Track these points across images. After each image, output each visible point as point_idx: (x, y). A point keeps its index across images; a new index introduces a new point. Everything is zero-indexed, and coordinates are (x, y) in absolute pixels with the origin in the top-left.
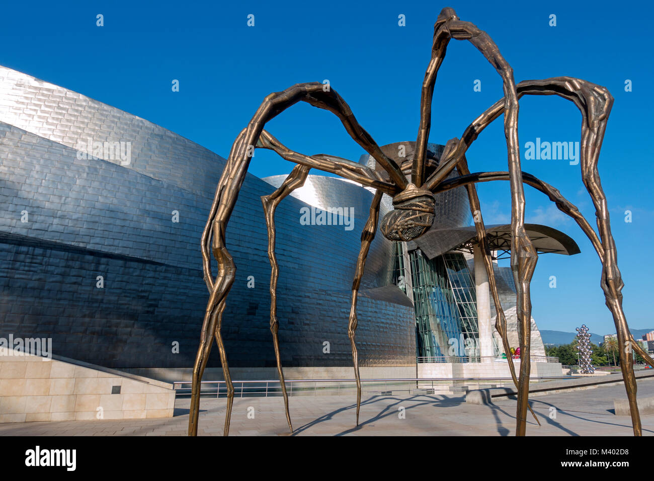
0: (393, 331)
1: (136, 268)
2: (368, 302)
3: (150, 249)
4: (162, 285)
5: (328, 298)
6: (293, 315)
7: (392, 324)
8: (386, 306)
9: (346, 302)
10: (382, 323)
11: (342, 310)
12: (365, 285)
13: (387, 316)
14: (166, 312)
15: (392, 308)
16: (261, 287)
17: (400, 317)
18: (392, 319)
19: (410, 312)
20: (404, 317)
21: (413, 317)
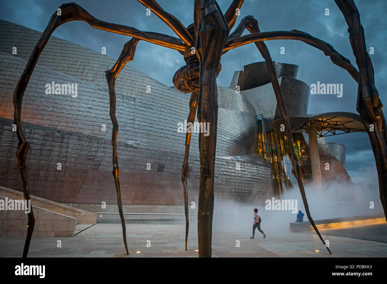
1: (86, 141)
3: (95, 129)
4: (103, 152)
8: (251, 166)
9: (224, 164)
10: (249, 178)
11: (222, 169)
12: (237, 153)
13: (252, 174)
14: (105, 169)
15: (255, 168)
16: (166, 154)
17: (261, 174)
18: (255, 175)
19: (268, 171)
20: (263, 174)
21: (270, 174)
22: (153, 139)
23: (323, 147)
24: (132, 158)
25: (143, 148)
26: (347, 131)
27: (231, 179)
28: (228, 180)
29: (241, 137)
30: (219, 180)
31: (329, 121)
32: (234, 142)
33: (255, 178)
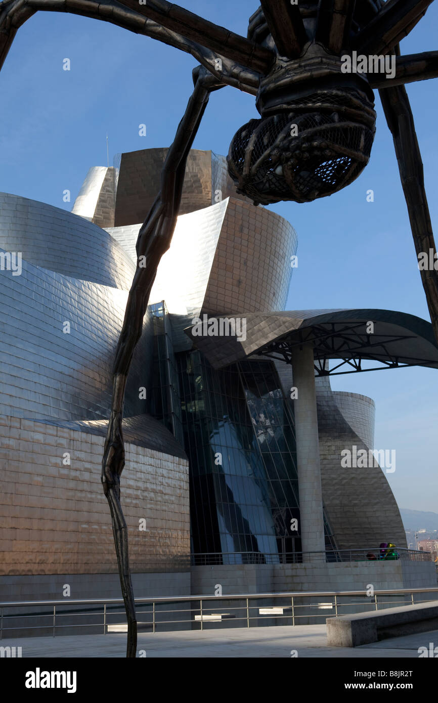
0: (151, 504)
5: (25, 434)
10: (130, 487)
12: (97, 412)
13: (139, 475)
15: (147, 460)
17: (163, 476)
18: (148, 480)
19: (181, 467)
20: (169, 478)
21: (186, 477)
23: (325, 403)
26: (391, 363)
28: (70, 494)
31: (349, 331)
33: (147, 488)
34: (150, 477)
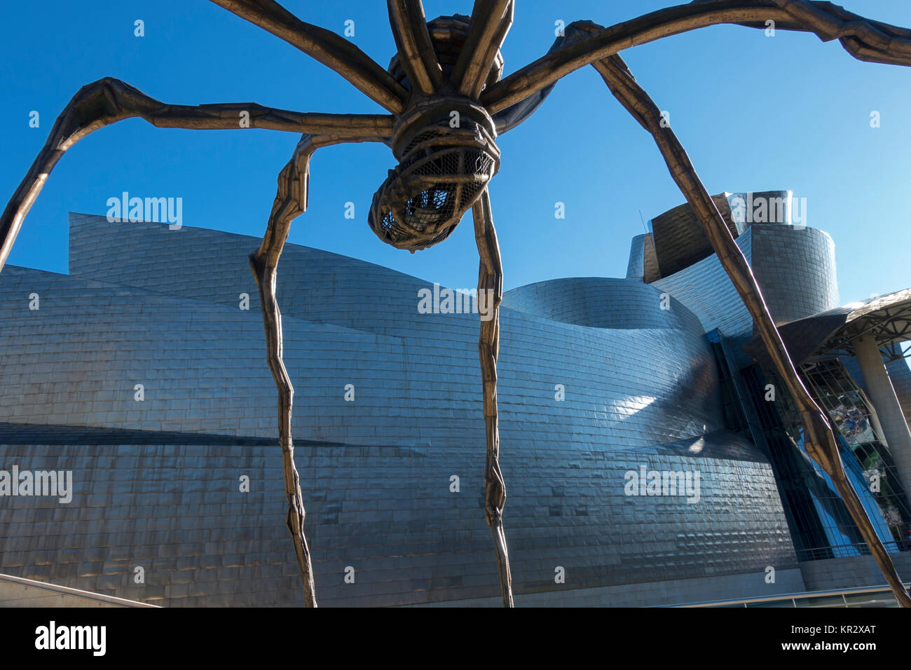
0: (741, 508)
1: (303, 457)
2: (682, 463)
4: (344, 476)
5: (610, 464)
6: (556, 501)
7: (733, 496)
8: (717, 465)
10: (716, 496)
13: (723, 484)
14: (355, 518)
15: (727, 469)
17: (747, 481)
18: (733, 487)
19: (764, 471)
20: (754, 482)
21: (771, 479)
22: (459, 428)
24: (414, 481)
25: (436, 453)
27: (670, 505)
28: (661, 509)
29: (675, 393)
30: (637, 511)
32: (660, 407)
33: (734, 495)
34: (734, 484)
